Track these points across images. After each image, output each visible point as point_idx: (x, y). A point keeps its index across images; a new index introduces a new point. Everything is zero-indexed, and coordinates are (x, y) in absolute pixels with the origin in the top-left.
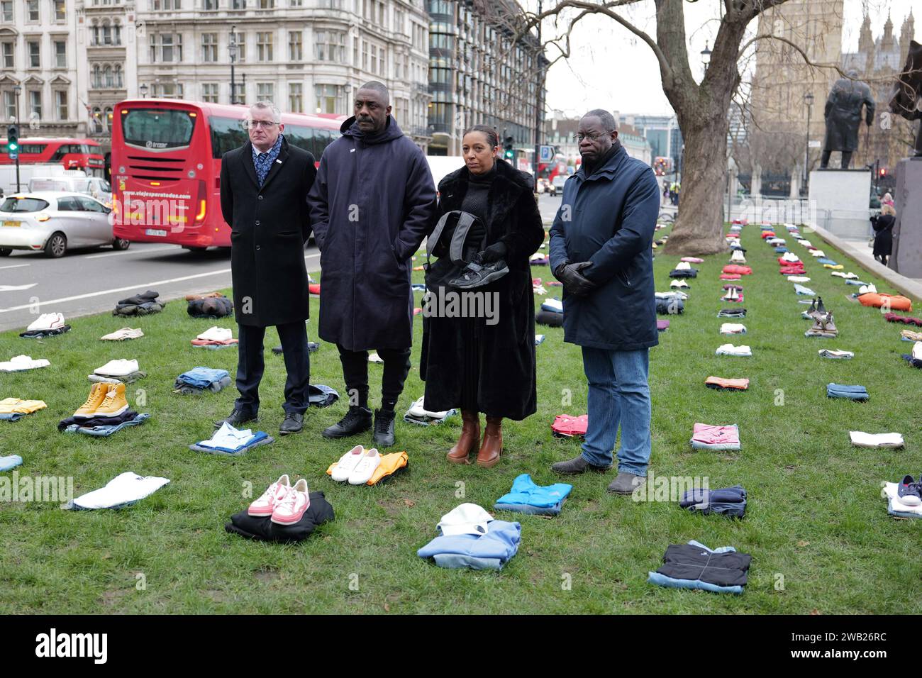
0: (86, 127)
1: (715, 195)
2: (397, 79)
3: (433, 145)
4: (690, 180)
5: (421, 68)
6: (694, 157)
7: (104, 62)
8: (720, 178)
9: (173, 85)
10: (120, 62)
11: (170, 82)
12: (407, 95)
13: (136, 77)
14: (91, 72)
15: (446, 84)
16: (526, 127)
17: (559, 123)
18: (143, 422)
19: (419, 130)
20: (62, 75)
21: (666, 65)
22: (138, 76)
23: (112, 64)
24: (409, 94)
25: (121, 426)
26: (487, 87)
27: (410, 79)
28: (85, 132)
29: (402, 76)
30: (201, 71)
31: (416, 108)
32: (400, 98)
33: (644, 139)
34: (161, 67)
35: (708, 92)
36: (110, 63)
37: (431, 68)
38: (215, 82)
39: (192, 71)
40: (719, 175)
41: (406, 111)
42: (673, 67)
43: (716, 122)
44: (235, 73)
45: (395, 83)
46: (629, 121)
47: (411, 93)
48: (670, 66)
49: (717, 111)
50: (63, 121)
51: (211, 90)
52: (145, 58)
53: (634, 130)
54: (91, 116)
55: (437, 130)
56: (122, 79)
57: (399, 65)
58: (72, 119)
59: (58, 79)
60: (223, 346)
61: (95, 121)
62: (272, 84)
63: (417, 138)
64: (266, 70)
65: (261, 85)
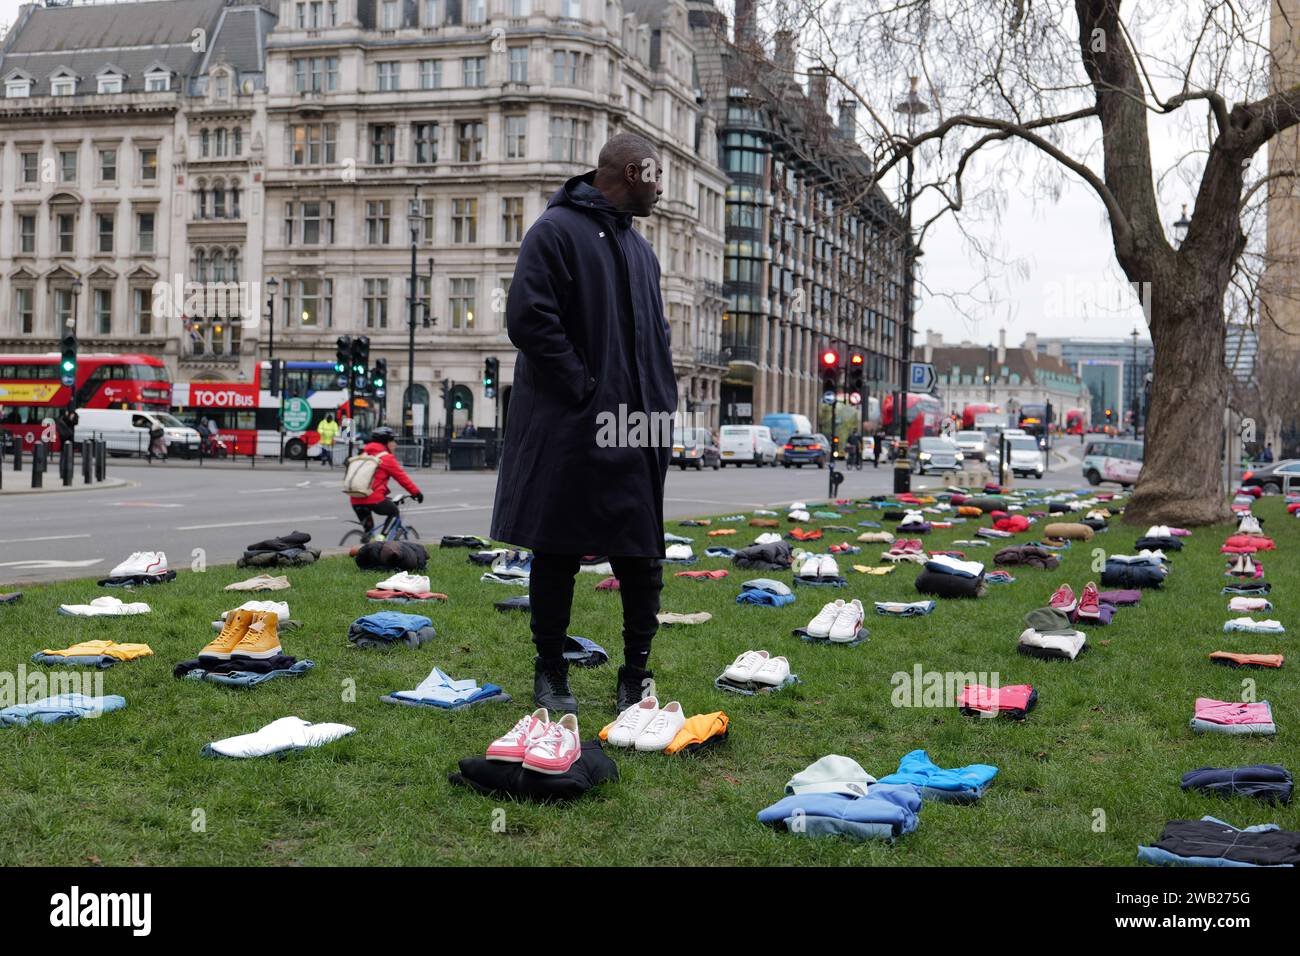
0: (178, 346)
1: (1207, 427)
2: (673, 273)
3: (728, 380)
4: (1165, 403)
5: (712, 257)
6: (1170, 365)
7: (212, 245)
8: (1215, 401)
9: (319, 281)
10: (237, 245)
11: (313, 276)
12: (688, 300)
13: (260, 267)
14: (192, 261)
15: (751, 283)
16: (882, 355)
17: (936, 351)
18: (304, 672)
19: (707, 356)
20: (147, 265)
21: (1122, 217)
22: (265, 266)
23: (225, 249)
24: (692, 298)
25: (271, 675)
26: (818, 290)
27: (693, 274)
28: (176, 353)
29: (680, 268)
30: (362, 259)
31: (702, 320)
32: (678, 304)
33: (1078, 380)
34: (301, 253)
35: (1192, 261)
36: (221, 245)
37: (727, 258)
38: (384, 276)
39: (349, 259)
40: (1214, 395)
41: (687, 324)
42: (1133, 222)
43: (1206, 310)
44: (418, 262)
45: (670, 280)
46: (1053, 351)
47: (696, 297)
48: (1128, 219)
49: (1208, 291)
50: (143, 337)
51: (377, 290)
52: (275, 239)
53: (1060, 363)
54: (187, 327)
55: (735, 356)
56: (239, 272)
57: (676, 250)
58: (157, 332)
59: (140, 270)
60: (416, 601)
61: (192, 336)
62: (473, 280)
63: (703, 368)
64: (466, 257)
65: (455, 281)
